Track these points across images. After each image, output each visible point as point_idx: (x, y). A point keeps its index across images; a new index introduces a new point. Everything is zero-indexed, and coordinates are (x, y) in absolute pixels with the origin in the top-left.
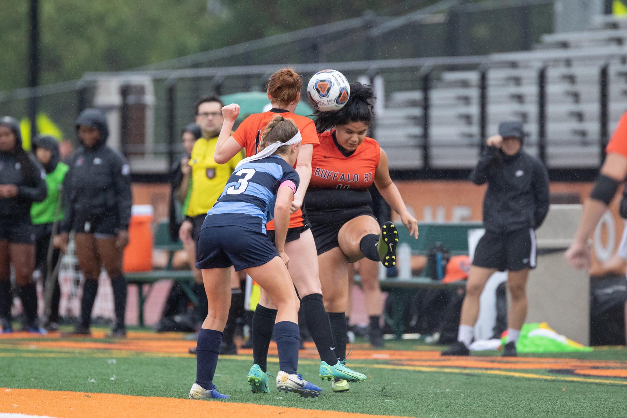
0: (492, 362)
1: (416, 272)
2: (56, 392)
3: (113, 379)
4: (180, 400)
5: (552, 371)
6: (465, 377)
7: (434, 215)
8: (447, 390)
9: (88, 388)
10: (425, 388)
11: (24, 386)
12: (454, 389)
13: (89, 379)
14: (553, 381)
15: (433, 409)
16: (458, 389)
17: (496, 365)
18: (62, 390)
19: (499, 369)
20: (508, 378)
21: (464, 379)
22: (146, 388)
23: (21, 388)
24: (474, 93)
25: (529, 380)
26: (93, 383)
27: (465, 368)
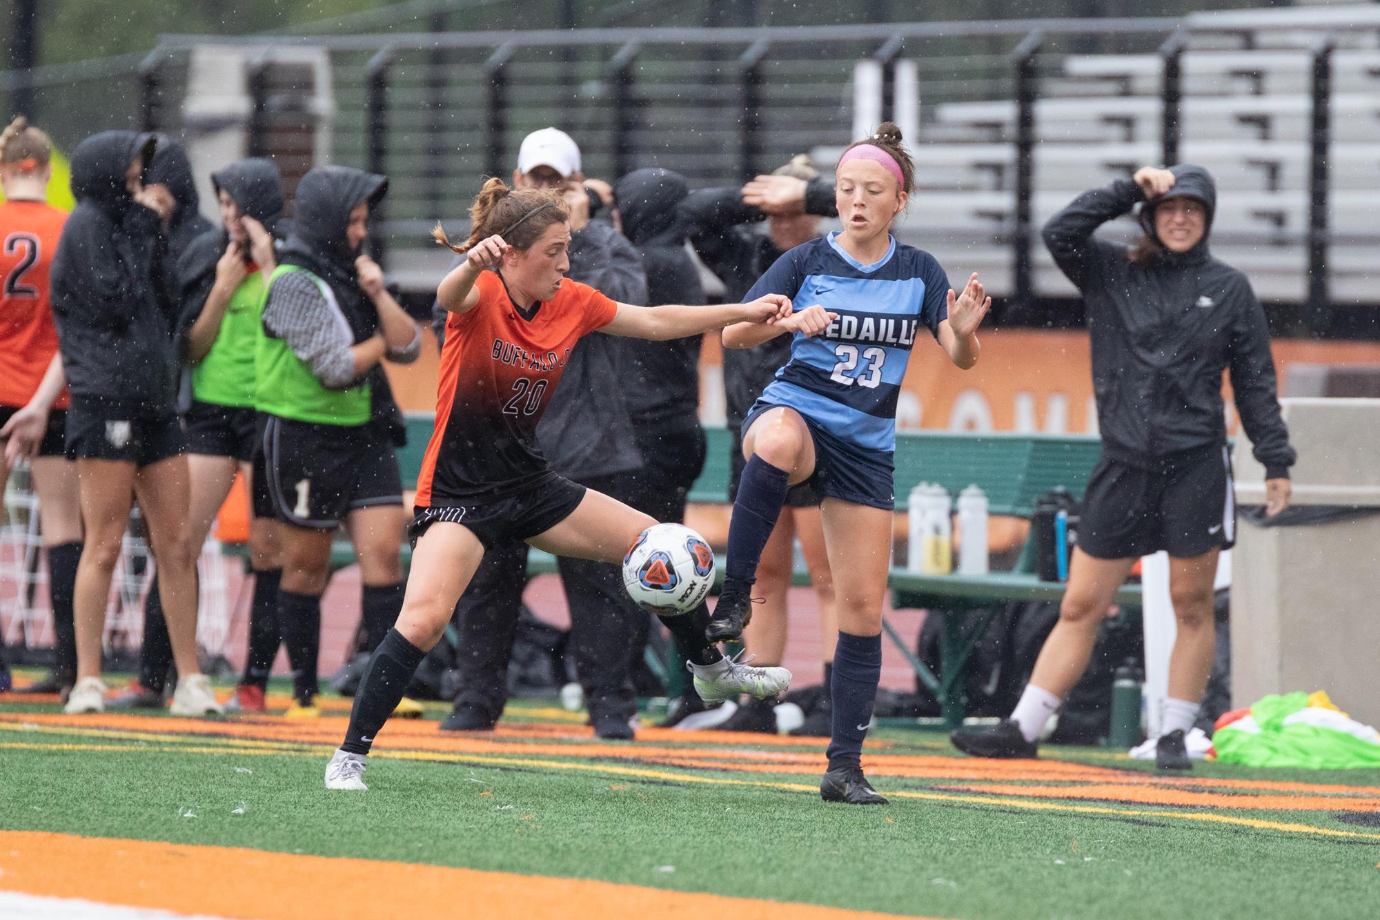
0: (1195, 790)
1: (1000, 559)
2: (98, 839)
3: (240, 811)
4: (411, 867)
5: (1348, 818)
6: (1129, 826)
7: (1040, 415)
8: (1086, 859)
9: (179, 833)
10: (1029, 852)
11: (16, 824)
12: (1102, 856)
13: (180, 811)
14: (1351, 842)
15: (1054, 906)
16: (1115, 857)
17: (1204, 799)
18: (113, 836)
19: (1213, 809)
20: (1238, 831)
21: (1126, 831)
22: (326, 837)
23: (8, 830)
24: (1148, 109)
25: (1290, 837)
26: (191, 820)
27: (1127, 803)
